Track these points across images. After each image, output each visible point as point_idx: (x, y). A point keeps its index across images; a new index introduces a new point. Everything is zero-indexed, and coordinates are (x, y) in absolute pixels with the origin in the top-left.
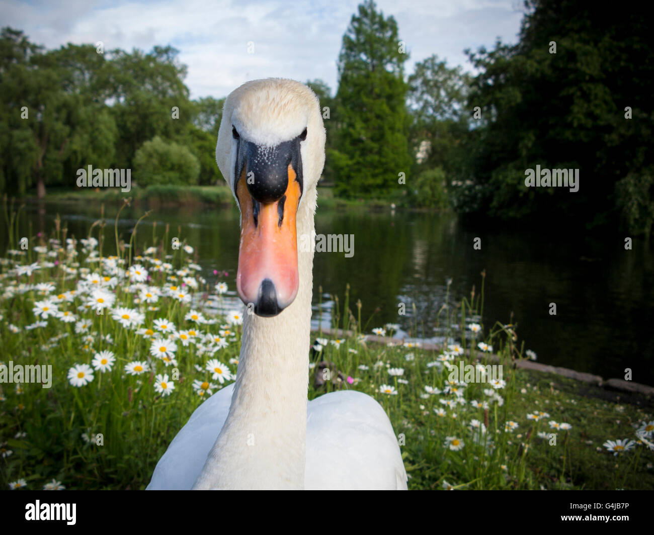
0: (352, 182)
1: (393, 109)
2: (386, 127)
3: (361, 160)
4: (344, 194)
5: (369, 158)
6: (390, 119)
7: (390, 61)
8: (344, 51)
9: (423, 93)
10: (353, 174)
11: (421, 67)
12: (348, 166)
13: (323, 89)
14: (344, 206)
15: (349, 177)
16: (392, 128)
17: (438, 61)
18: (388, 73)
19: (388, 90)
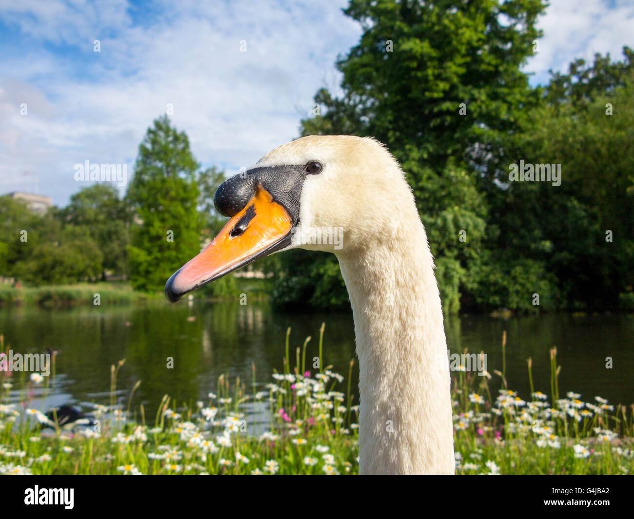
0: (151, 276)
1: (187, 210)
2: (182, 226)
3: (159, 255)
4: (142, 287)
5: (167, 254)
6: (185, 219)
7: (183, 169)
8: (140, 158)
9: (205, 197)
10: (151, 269)
11: (204, 176)
12: (146, 261)
13: (111, 190)
14: (145, 299)
15: (147, 272)
16: (187, 227)
17: (218, 171)
18: (181, 180)
19: (182, 194)
